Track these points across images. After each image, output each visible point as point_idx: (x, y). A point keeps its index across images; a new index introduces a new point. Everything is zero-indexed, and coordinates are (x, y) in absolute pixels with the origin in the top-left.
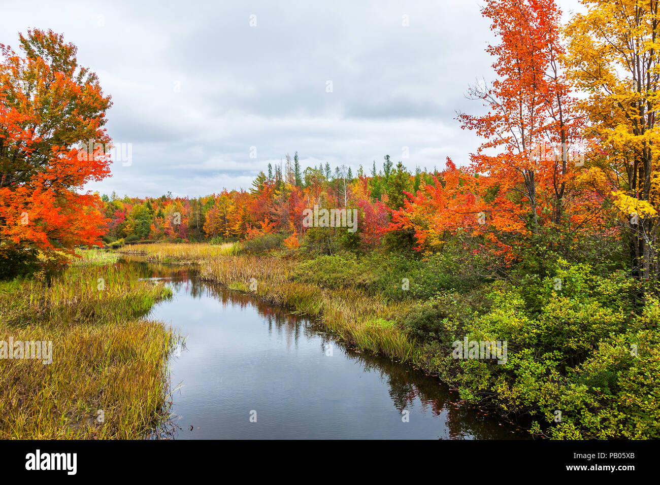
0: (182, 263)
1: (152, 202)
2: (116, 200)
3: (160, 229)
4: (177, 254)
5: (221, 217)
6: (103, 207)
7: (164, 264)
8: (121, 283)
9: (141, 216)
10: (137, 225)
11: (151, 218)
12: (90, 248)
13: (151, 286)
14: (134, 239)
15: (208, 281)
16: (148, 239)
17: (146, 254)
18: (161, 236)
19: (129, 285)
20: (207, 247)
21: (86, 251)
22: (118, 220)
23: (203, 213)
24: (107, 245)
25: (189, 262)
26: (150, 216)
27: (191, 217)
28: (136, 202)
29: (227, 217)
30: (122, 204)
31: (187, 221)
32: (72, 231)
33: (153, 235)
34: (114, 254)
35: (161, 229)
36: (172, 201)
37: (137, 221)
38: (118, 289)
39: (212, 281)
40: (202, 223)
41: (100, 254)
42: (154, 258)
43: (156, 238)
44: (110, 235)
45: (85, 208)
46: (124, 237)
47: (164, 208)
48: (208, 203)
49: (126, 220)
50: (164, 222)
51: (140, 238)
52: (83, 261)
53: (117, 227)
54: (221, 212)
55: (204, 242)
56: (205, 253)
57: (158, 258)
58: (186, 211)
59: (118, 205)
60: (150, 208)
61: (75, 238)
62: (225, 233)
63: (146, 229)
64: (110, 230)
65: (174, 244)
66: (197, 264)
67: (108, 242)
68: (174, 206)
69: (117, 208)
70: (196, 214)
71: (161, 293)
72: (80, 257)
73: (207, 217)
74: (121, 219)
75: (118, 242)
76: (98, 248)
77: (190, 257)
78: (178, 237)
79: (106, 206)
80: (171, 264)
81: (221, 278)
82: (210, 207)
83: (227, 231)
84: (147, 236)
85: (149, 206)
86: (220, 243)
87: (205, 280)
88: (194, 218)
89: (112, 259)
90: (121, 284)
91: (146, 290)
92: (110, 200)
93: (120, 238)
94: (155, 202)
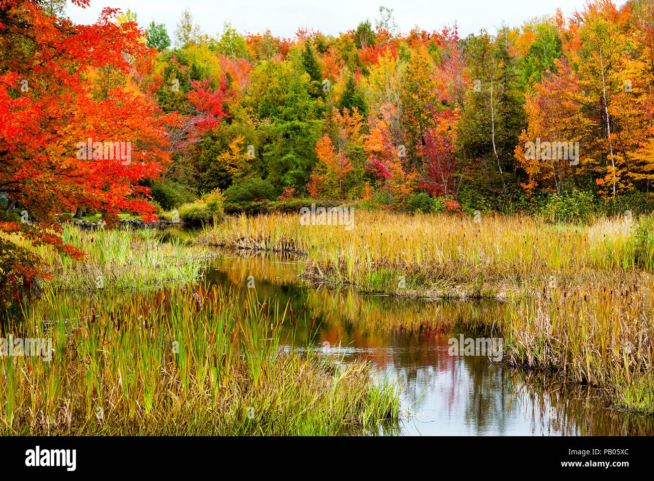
0: (434, 292)
1: (323, 48)
2: (193, 43)
3: (351, 157)
4: (415, 257)
5: (588, 110)
6: (150, 70)
7: (365, 294)
8: (219, 358)
9: (282, 103)
10: (269, 141)
11: (319, 113)
12: (112, 223)
13: (324, 378)
14: (256, 195)
15: (537, 368)
16: (308, 194)
17: (300, 254)
18: (353, 184)
19: (244, 370)
20: (532, 232)
21: (95, 235)
22: (201, 119)
23: (516, 94)
24: (165, 214)
25: (461, 292)
26: (312, 104)
27: (470, 106)
28: (264, 51)
29: (613, 110)
30: (214, 59)
31: (454, 125)
32: (55, 160)
33: (325, 179)
34: (189, 252)
35: (355, 156)
36: (395, 45)
37: (266, 123)
38: (208, 384)
39: (553, 369)
40: (510, 133)
41: (143, 247)
42: (329, 269)
43: (337, 191)
44: (172, 175)
45: (92, 74)
46: (223, 187)
47: (366, 73)
48: (536, 50)
49: (229, 121)
50: (365, 130)
51: (280, 192)
52: (85, 270)
53: (199, 148)
54: (588, 89)
55: (517, 210)
56: (525, 256)
57: (344, 270)
58: (450, 83)
59: (200, 64)
60: (315, 76)
61: (65, 186)
62: (603, 175)
63: (300, 154)
64: (175, 159)
65: (403, 217)
66: (491, 300)
67: (167, 203)
68: (403, 66)
69: (196, 75)
70: (488, 96)
71: (360, 406)
72: (77, 254)
73: (530, 107)
74: (210, 118)
75: (199, 206)
76: (135, 226)
77: (466, 270)
78: (418, 191)
79: (159, 68)
80: (392, 295)
81: (589, 359)
82: (541, 68)
83: (612, 168)
84: (302, 184)
85: (310, 66)
86: (582, 217)
87: (524, 366)
88: (479, 115)
89: (183, 269)
90: (219, 362)
91: (305, 392)
92: (175, 44)
93: (209, 190)
94: (333, 50)
